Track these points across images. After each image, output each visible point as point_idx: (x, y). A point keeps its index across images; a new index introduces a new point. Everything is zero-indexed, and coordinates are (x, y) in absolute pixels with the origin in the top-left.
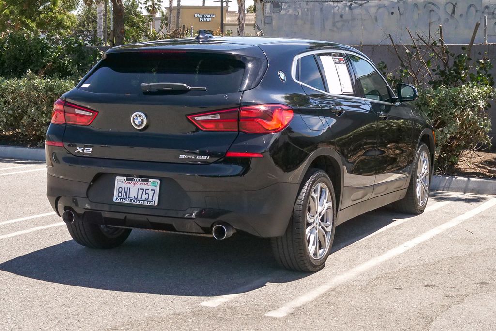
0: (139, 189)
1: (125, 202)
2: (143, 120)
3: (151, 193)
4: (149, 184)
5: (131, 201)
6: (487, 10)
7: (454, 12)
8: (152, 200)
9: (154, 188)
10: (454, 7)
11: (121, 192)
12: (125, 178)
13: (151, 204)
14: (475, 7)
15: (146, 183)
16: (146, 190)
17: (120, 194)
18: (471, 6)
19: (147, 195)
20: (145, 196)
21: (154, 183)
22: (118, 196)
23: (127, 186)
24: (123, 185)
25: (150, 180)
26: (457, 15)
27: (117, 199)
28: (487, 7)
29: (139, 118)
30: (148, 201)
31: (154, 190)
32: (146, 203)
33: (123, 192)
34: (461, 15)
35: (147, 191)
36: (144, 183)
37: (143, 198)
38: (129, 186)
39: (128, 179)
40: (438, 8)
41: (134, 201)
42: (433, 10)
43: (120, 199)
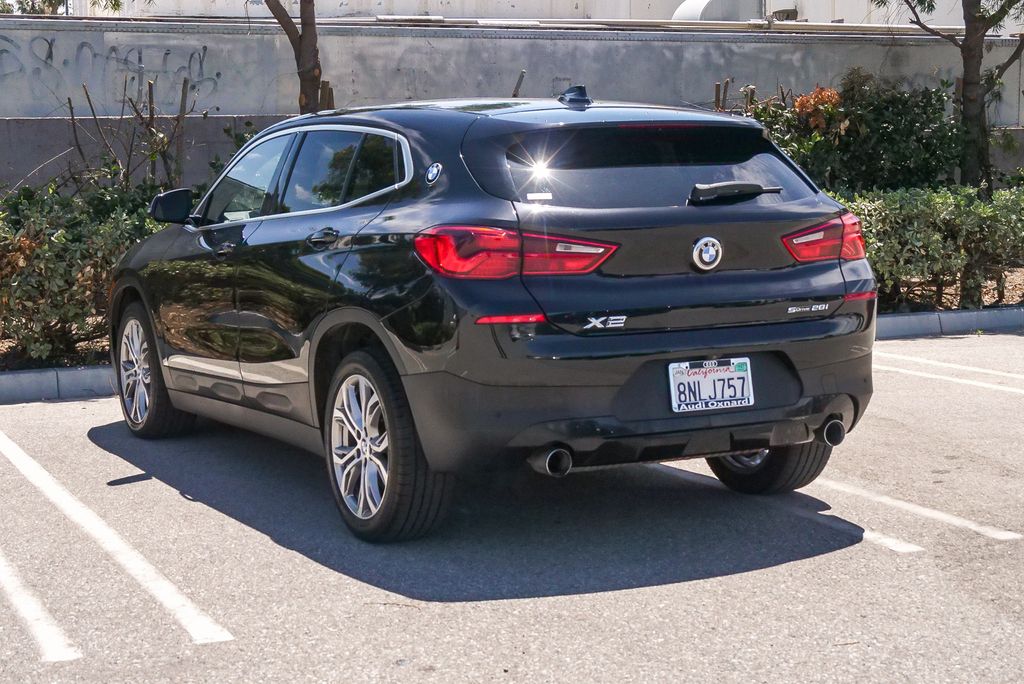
0: (717, 382)
1: (698, 409)
2: (717, 252)
3: (738, 384)
4: (732, 368)
5: (707, 405)
6: (113, 55)
7: (50, 56)
8: (743, 395)
9: (742, 374)
10: (51, 45)
11: (684, 393)
12: (687, 364)
13: (744, 405)
14: (91, 48)
15: (725, 367)
16: (729, 380)
17: (682, 396)
18: (83, 45)
19: (732, 388)
20: (729, 392)
21: (741, 365)
22: (680, 400)
23: (692, 379)
24: (685, 379)
25: (733, 360)
26: (57, 62)
27: (679, 406)
28: (114, 49)
29: (711, 248)
30: (737, 400)
31: (743, 378)
32: (734, 404)
33: (687, 392)
34: (65, 63)
35: (731, 382)
36: (721, 368)
37: (726, 396)
38: (696, 378)
39: (692, 367)
40: (18, 47)
41: (713, 404)
42: (6, 51)
43: (687, 405)
